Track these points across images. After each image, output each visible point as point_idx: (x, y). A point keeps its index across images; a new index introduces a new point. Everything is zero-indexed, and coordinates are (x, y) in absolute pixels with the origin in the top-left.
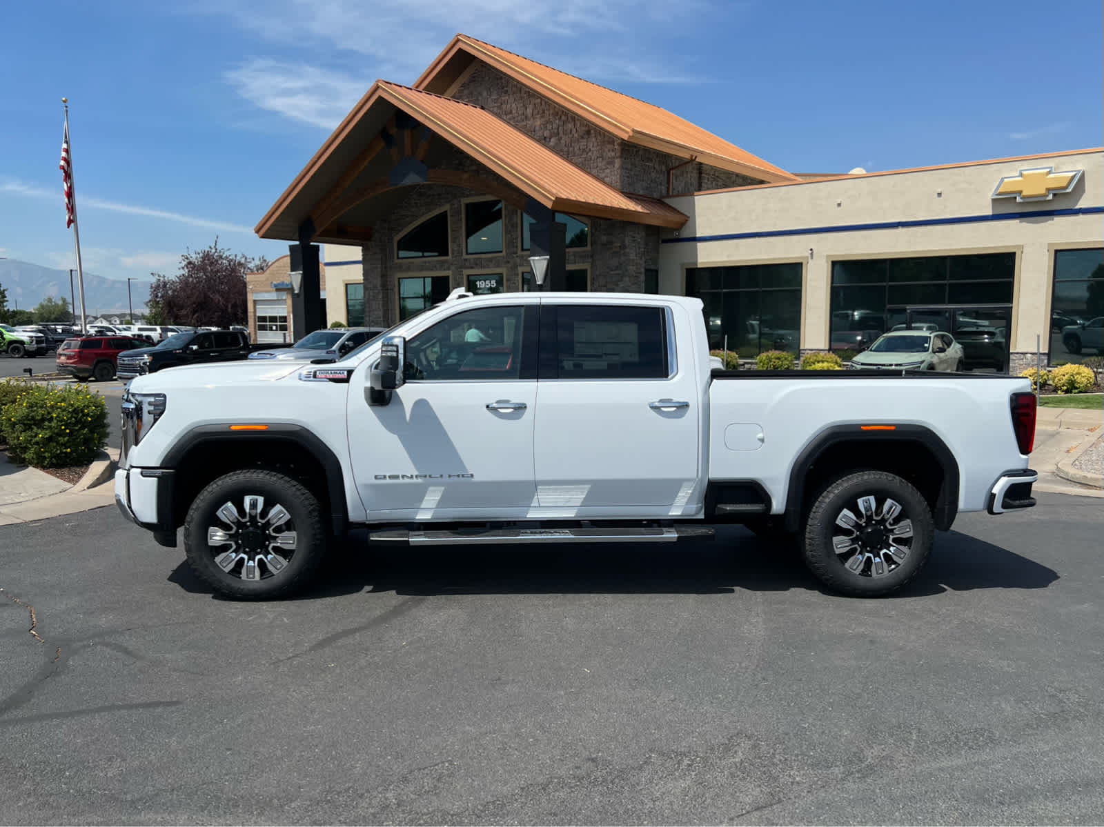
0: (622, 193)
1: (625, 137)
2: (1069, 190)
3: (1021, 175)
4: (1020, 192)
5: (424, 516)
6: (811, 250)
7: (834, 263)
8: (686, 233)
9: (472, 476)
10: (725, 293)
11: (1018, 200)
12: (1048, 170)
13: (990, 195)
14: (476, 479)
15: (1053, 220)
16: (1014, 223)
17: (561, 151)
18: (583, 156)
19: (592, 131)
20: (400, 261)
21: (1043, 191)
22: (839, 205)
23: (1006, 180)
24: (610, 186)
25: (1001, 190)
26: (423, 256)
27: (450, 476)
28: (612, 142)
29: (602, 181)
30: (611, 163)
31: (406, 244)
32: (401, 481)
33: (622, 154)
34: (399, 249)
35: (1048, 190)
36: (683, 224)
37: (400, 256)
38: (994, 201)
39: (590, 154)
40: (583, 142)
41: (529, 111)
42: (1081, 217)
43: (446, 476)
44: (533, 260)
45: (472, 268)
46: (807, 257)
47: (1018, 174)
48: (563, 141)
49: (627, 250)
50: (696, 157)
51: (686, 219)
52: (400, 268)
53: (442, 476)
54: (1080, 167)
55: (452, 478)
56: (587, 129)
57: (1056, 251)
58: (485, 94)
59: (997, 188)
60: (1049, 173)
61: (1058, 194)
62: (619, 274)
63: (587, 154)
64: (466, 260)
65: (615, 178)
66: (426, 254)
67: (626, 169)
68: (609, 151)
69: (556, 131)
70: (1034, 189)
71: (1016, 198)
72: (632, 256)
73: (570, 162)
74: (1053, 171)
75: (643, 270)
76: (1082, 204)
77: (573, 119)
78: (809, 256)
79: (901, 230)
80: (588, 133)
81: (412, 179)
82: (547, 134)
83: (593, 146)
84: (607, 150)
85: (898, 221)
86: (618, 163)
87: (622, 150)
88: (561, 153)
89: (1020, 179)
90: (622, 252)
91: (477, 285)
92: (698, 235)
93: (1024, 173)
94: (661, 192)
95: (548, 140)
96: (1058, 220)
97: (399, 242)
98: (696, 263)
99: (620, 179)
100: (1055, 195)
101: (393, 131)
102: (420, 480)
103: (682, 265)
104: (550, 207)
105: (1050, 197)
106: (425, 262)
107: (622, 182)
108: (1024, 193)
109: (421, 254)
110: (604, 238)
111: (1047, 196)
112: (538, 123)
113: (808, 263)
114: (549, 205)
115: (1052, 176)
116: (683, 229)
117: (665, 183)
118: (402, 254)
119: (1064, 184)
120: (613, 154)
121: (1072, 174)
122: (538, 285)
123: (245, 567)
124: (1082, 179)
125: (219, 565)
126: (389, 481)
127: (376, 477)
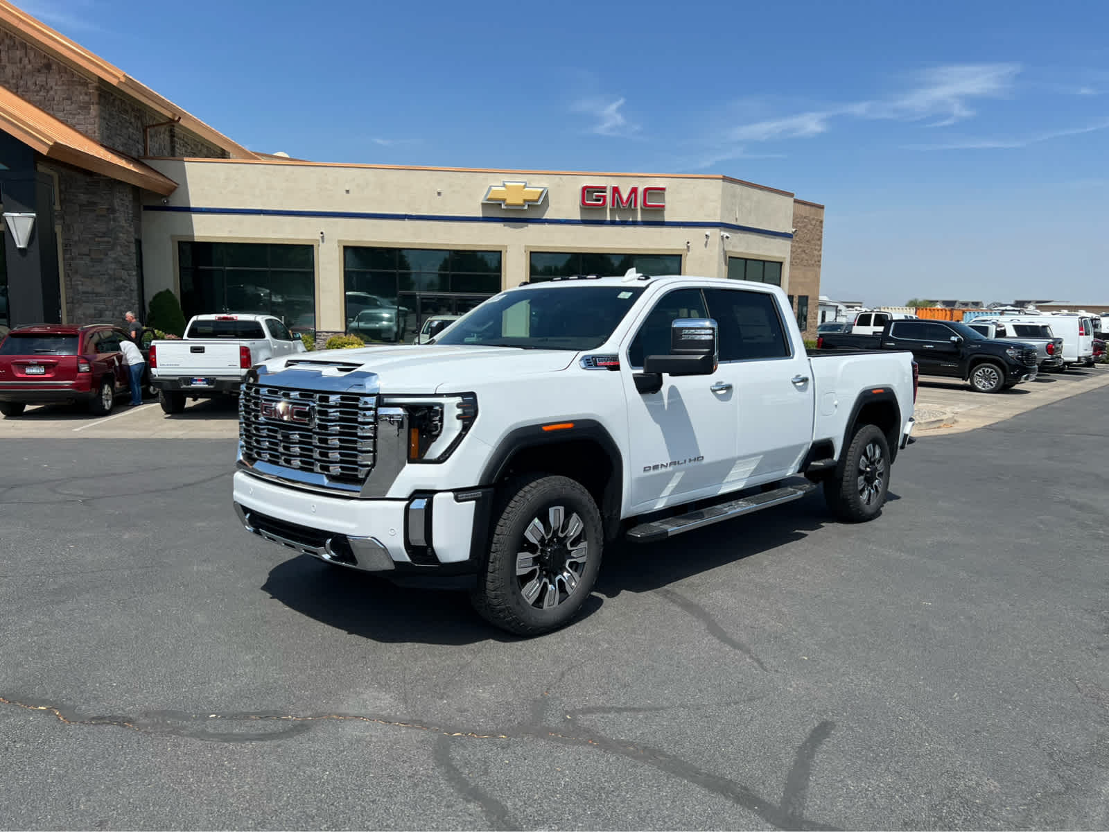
0: (102, 145)
1: (114, 82)
2: (539, 203)
3: (504, 186)
4: (504, 200)
6: (322, 233)
7: (346, 248)
8: (175, 201)
9: (703, 457)
10: (228, 270)
11: (503, 206)
12: (523, 184)
13: (481, 200)
14: (705, 461)
15: (527, 226)
16: (499, 225)
18: (41, 93)
19: (54, 67)
21: (521, 202)
22: (348, 191)
23: (493, 188)
24: (85, 134)
25: (488, 197)
27: (690, 460)
28: (85, 84)
29: (72, 127)
30: (85, 107)
32: (659, 471)
33: (99, 100)
35: (525, 201)
36: (172, 190)
38: (483, 204)
39: (52, 93)
40: (41, 79)
42: (547, 226)
43: (688, 460)
44: (12, 217)
46: (318, 240)
47: (502, 185)
49: (117, 215)
50: (180, 118)
51: (176, 187)
53: (685, 461)
54: (545, 185)
55: (691, 462)
56: (45, 61)
57: (531, 253)
59: (486, 195)
60: (525, 187)
61: (532, 204)
62: (108, 242)
63: (48, 92)
65: (94, 125)
67: (104, 118)
68: (81, 94)
70: (515, 199)
71: (500, 205)
72: (123, 223)
73: (22, 97)
74: (528, 185)
75: (133, 240)
76: (547, 216)
77: (24, 46)
78: (320, 239)
79: (407, 222)
80: (48, 67)
83: (56, 85)
84: (77, 93)
85: (404, 213)
86: (94, 110)
87: (100, 95)
88: (7, 86)
89: (503, 189)
90: (111, 216)
92: (192, 205)
93: (507, 184)
94: (138, 152)
96: (531, 226)
98: (193, 236)
99: (99, 129)
100: (528, 205)
102: (671, 468)
103: (172, 236)
104: (45, 154)
105: (526, 207)
107: (102, 134)
108: (508, 201)
110: (83, 198)
111: (524, 206)
113: (319, 245)
114: (44, 150)
115: (526, 189)
116: (171, 196)
117: (141, 141)
119: (536, 198)
120: (87, 98)
121: (541, 190)
122: (20, 249)
123: (548, 593)
124: (547, 195)
125: (525, 597)
126: (652, 472)
127: (645, 469)
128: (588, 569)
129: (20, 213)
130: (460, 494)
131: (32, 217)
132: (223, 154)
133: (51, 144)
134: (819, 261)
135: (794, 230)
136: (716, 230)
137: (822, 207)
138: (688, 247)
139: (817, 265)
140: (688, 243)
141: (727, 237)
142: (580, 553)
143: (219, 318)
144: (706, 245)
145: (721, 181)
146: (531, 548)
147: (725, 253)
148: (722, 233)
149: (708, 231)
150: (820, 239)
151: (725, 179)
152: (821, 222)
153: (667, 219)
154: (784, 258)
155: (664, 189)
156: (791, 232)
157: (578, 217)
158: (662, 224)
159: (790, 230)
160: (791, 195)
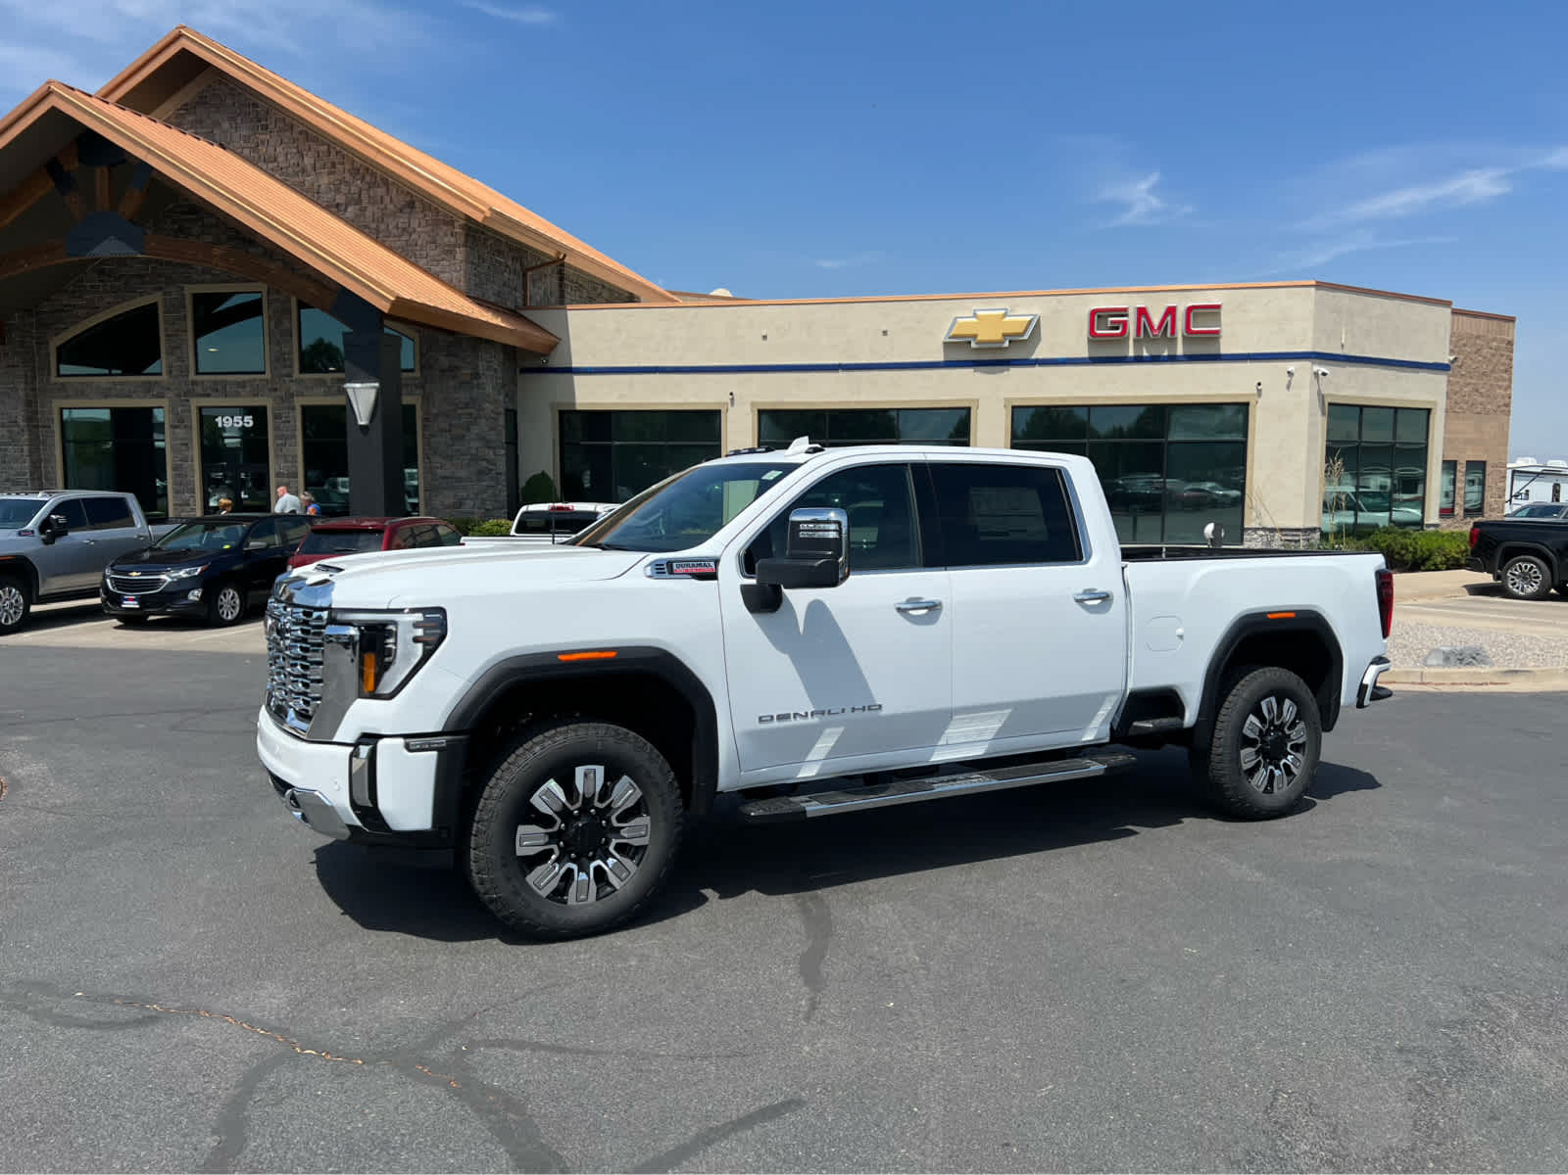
0: (468, 296)
1: (479, 217)
2: (1026, 337)
3: (975, 316)
4: (975, 336)
5: (808, 772)
6: (731, 394)
7: (760, 412)
8: (556, 361)
9: (880, 706)
10: (617, 446)
11: (973, 345)
12: (1003, 312)
13: (942, 337)
14: (884, 712)
15: (1008, 370)
16: (968, 372)
17: (366, 227)
18: (404, 238)
19: (417, 204)
20: (62, 380)
21: (999, 337)
22: (765, 337)
23: (960, 320)
24: (449, 284)
25: (954, 332)
26: (110, 374)
27: (853, 710)
28: (451, 223)
29: (436, 277)
30: (450, 252)
31: (73, 353)
32: (792, 722)
33: (466, 241)
34: (60, 361)
35: (1005, 335)
36: (553, 347)
37: (62, 372)
38: (945, 343)
39: (414, 236)
40: (402, 220)
41: (308, 161)
42: (1037, 369)
43: (848, 710)
44: (354, 388)
45: (208, 395)
46: (727, 404)
47: (971, 315)
48: (368, 213)
49: (483, 380)
50: (565, 256)
51: (556, 342)
52: (63, 391)
53: (843, 711)
54: (1036, 311)
55: (856, 712)
56: (408, 199)
57: (1013, 407)
58: (226, 125)
59: (951, 329)
60: (1005, 315)
61: (1015, 340)
62: (471, 414)
63: (410, 235)
64: (194, 383)
65: (459, 275)
66: (114, 372)
67: (473, 263)
68: (446, 235)
69: (356, 196)
70: (990, 334)
71: (970, 343)
72: (489, 389)
73: (382, 244)
74: (1009, 313)
75: (502, 410)
76: (1039, 354)
77: (386, 183)
78: (729, 401)
79: (842, 374)
80: (411, 205)
81: (110, 248)
82: (340, 199)
83: (419, 226)
84: (441, 234)
85: (837, 362)
86: (460, 254)
87: (467, 235)
88: (366, 230)
89: (974, 320)
90: (475, 382)
91: (217, 423)
92: (575, 365)
93: (979, 313)
94: (516, 301)
95: (343, 208)
96: (1014, 371)
97: (59, 349)
98: (574, 404)
99: (465, 277)
100: (1010, 342)
101: (72, 165)
102: (816, 720)
103: (552, 406)
104: (386, 311)
105: (1007, 344)
106: (114, 383)
107: (468, 281)
108: (979, 338)
109: (107, 371)
110: (444, 361)
111: (1003, 343)
112: (324, 180)
113: (727, 410)
114: (385, 307)
115: (1007, 319)
116: (553, 353)
117: (520, 288)
118: (65, 369)
119: (1021, 330)
120: (453, 240)
121: (1029, 318)
122: (361, 426)
123: (574, 884)
124: (1038, 325)
125: (534, 887)
126: (776, 724)
127: (761, 720)
128: (651, 857)
129: (362, 383)
130: (414, 741)
131: (374, 387)
132: (631, 298)
133: (393, 299)
134: (1507, 405)
135: (1452, 358)
136: (1306, 364)
137: (1512, 320)
138: (1259, 391)
139: (1504, 411)
140: (1259, 384)
141: (1324, 374)
142: (639, 831)
143: (553, 508)
144: (1288, 387)
145: (1313, 289)
146: (544, 820)
147: (1322, 397)
148: (1316, 368)
149: (1292, 366)
150: (1508, 370)
151: (1319, 286)
152: (1510, 343)
153: (1224, 350)
154: (1435, 403)
155: (1218, 307)
156: (1446, 362)
157: (1085, 355)
158: (1217, 358)
159: (1446, 359)
160: (1448, 304)
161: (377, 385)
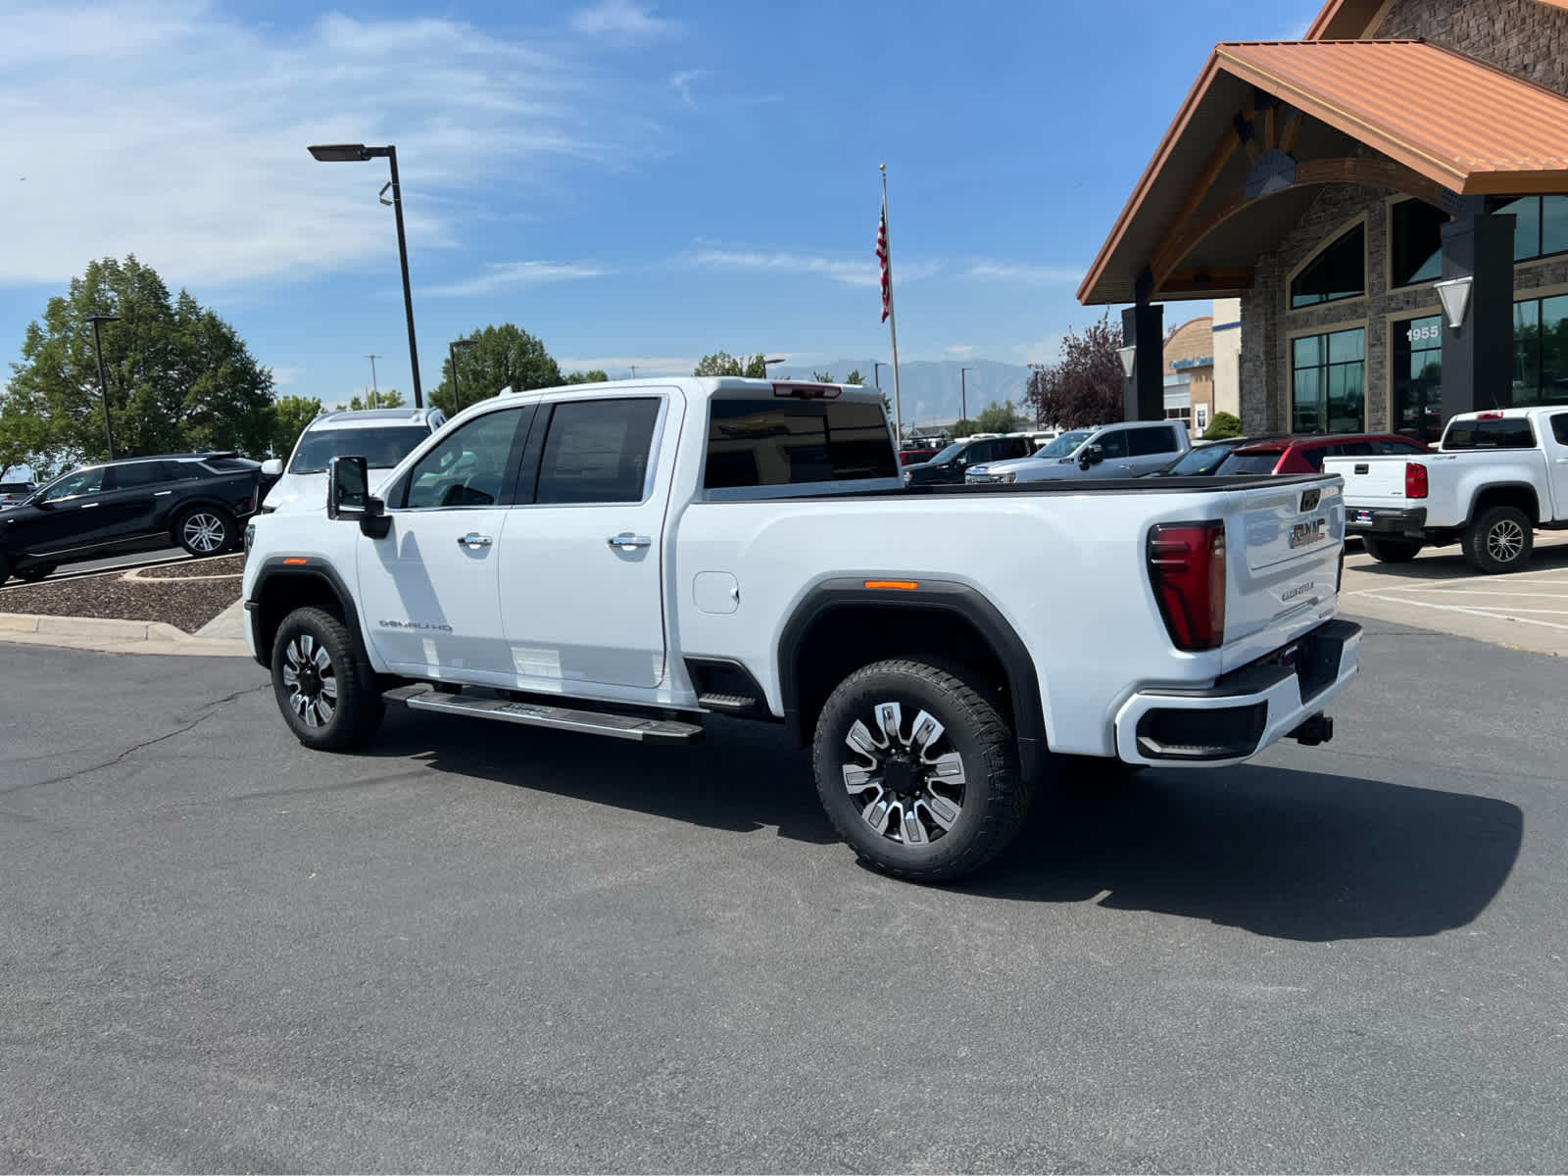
9: (451, 629)
14: (454, 633)
20: (1295, 311)
26: (1328, 301)
27: (434, 627)
31: (1303, 286)
32: (397, 629)
34: (1294, 293)
37: (1296, 304)
41: (1499, 26)
43: (431, 626)
44: (1441, 287)
45: (1401, 309)
48: (1557, 66)
52: (1294, 323)
53: (427, 626)
55: (437, 630)
58: (1425, 16)
64: (1391, 298)
66: (1332, 296)
69: (1545, 49)
81: (1275, 185)
82: (1528, 59)
91: (1408, 337)
95: (1530, 69)
97: (1293, 284)
101: (1251, 115)
104: (1460, 192)
106: (1329, 309)
109: (1315, 298)
112: (1514, 42)
114: (1458, 188)
118: (1299, 300)
122: (1454, 329)
127: (381, 622)
129: (1455, 279)
133: (1466, 176)
143: (1480, 417)
161: (1470, 278)
